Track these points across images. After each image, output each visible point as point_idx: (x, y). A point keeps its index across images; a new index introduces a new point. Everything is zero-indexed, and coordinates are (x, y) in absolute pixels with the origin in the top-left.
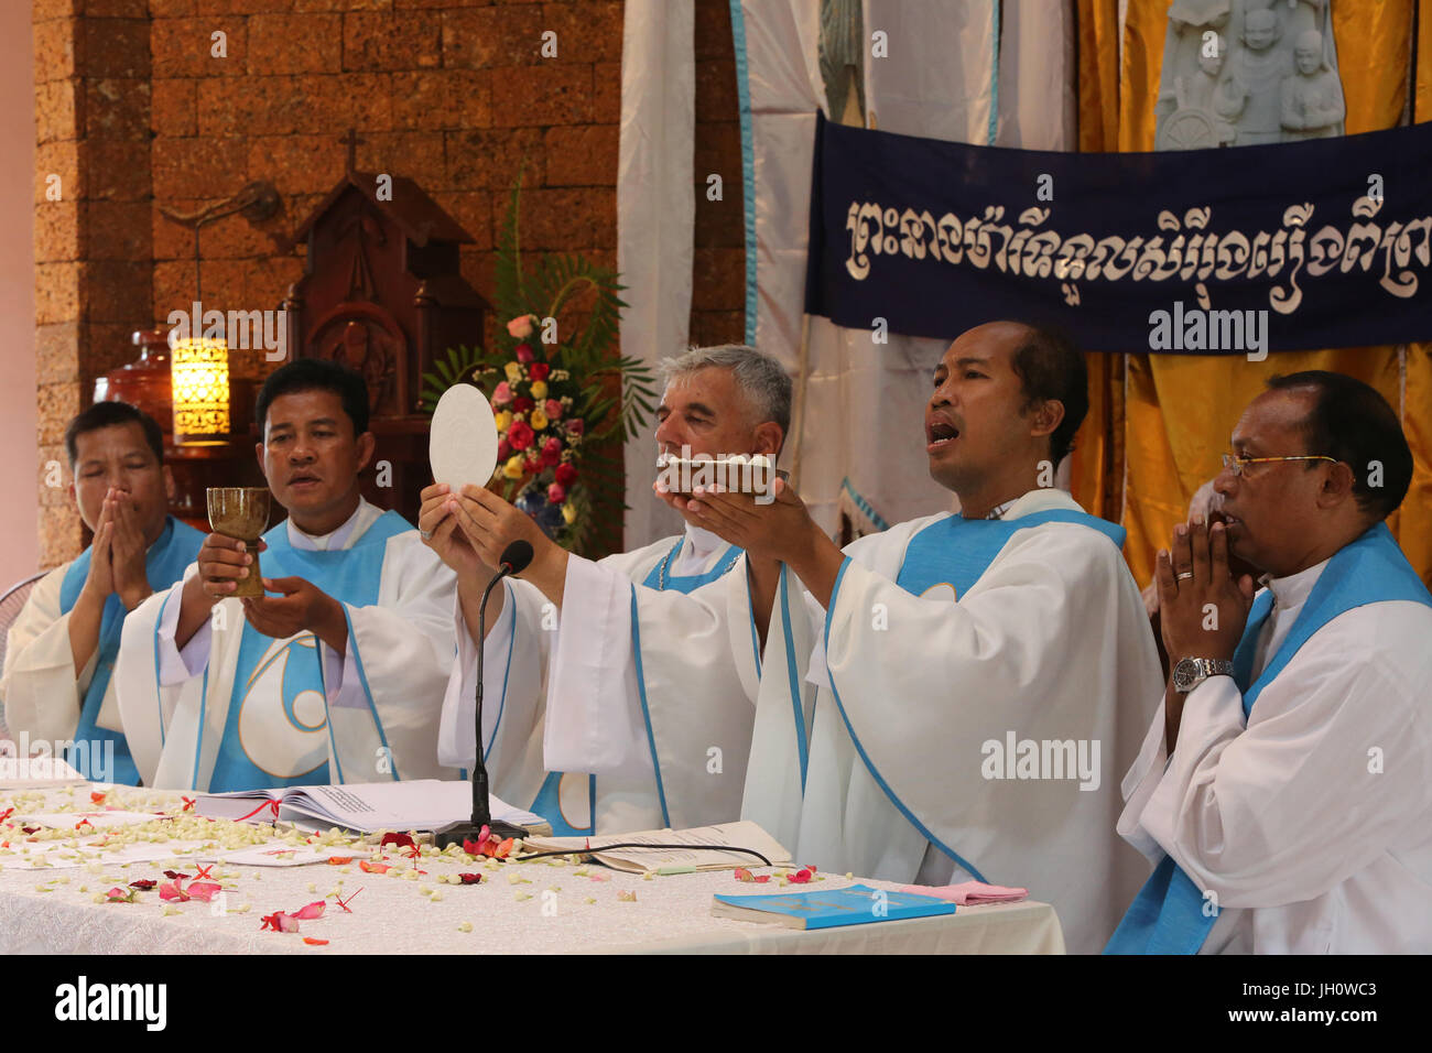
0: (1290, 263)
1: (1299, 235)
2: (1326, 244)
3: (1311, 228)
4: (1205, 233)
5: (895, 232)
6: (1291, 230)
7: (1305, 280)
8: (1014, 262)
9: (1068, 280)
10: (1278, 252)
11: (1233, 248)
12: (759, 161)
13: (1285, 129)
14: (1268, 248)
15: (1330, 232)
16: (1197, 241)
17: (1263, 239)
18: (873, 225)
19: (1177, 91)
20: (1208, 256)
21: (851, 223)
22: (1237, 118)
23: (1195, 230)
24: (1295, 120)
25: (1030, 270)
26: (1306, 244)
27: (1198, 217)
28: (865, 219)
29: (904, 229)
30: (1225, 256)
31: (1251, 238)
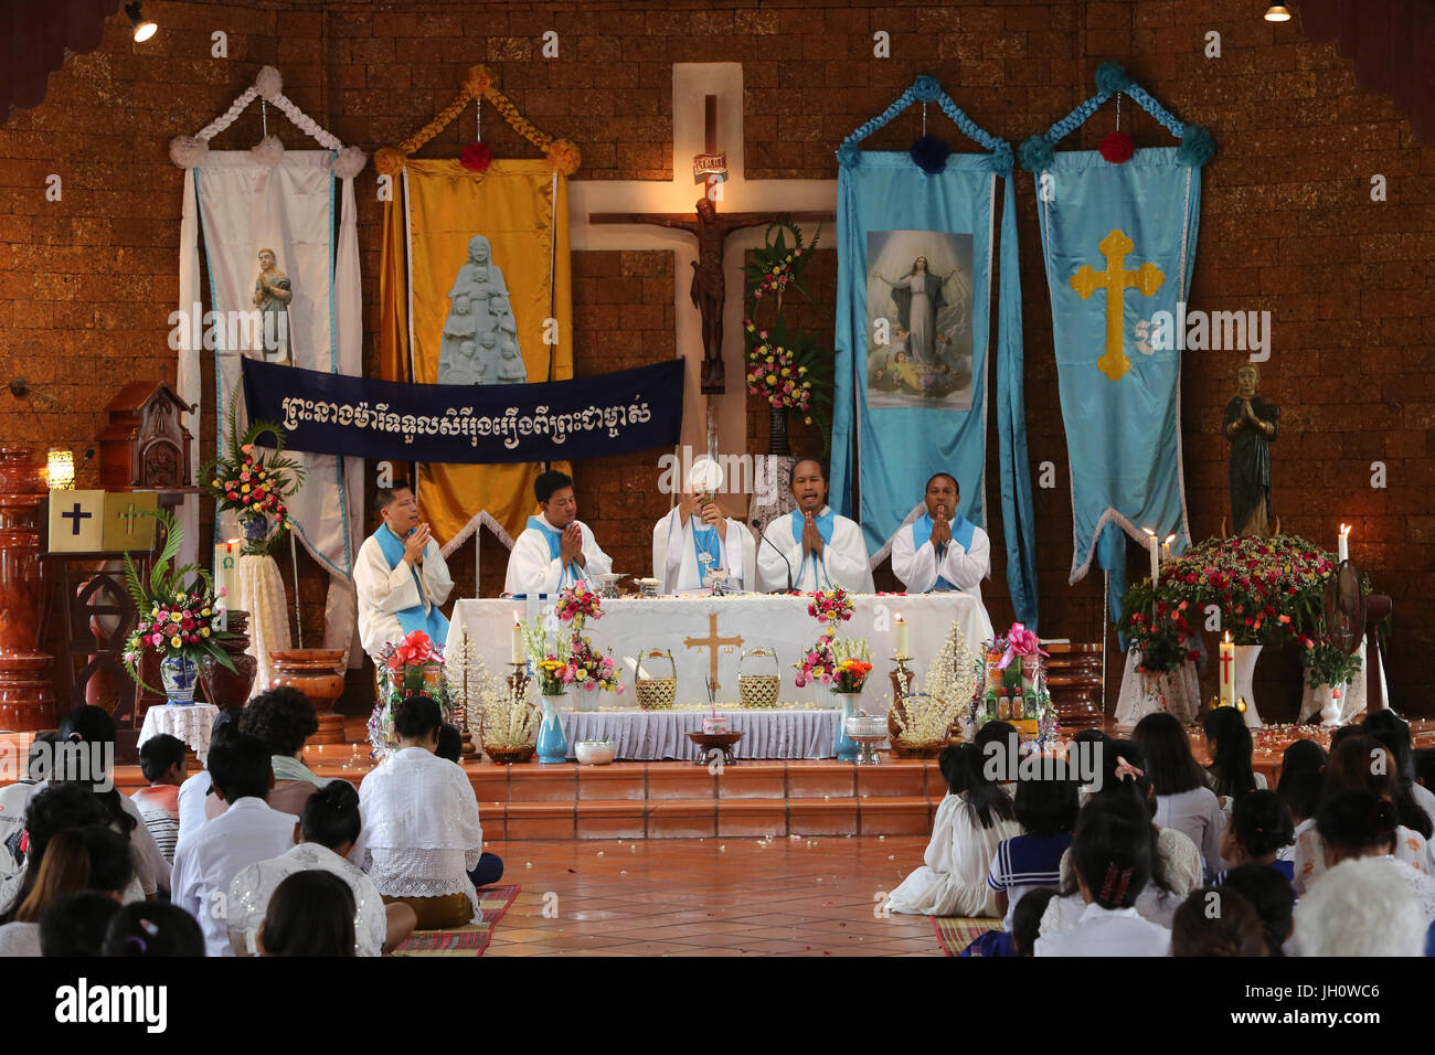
0: (510, 430)
1: (514, 419)
2: (525, 423)
3: (519, 417)
4: (470, 417)
5: (312, 411)
6: (510, 417)
7: (521, 437)
8: (381, 426)
9: (410, 433)
10: (504, 425)
11: (484, 423)
12: (222, 377)
13: (500, 379)
14: (500, 424)
15: (526, 419)
16: (466, 420)
17: (497, 420)
18: (299, 408)
19: (450, 360)
20: (473, 426)
21: (285, 406)
22: (482, 373)
23: (464, 416)
24: (502, 375)
25: (389, 429)
26: (517, 423)
27: (467, 411)
28: (294, 405)
29: (317, 409)
30: (480, 426)
31: (492, 420)
